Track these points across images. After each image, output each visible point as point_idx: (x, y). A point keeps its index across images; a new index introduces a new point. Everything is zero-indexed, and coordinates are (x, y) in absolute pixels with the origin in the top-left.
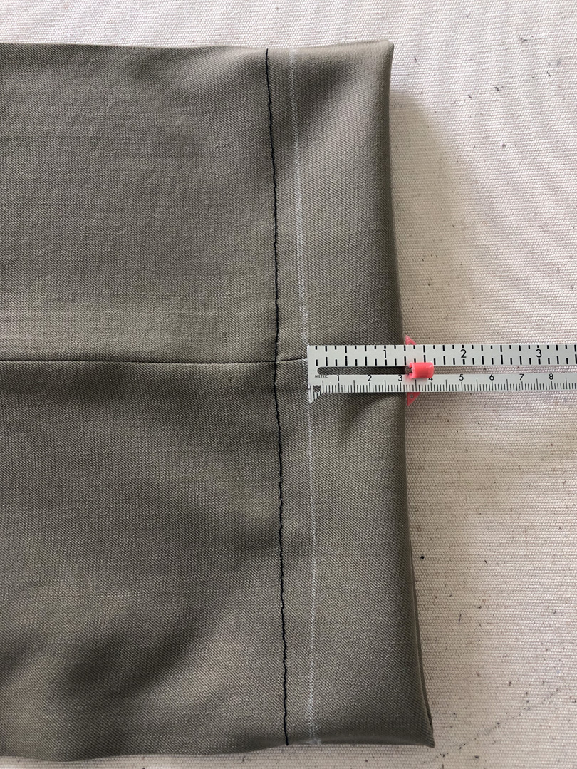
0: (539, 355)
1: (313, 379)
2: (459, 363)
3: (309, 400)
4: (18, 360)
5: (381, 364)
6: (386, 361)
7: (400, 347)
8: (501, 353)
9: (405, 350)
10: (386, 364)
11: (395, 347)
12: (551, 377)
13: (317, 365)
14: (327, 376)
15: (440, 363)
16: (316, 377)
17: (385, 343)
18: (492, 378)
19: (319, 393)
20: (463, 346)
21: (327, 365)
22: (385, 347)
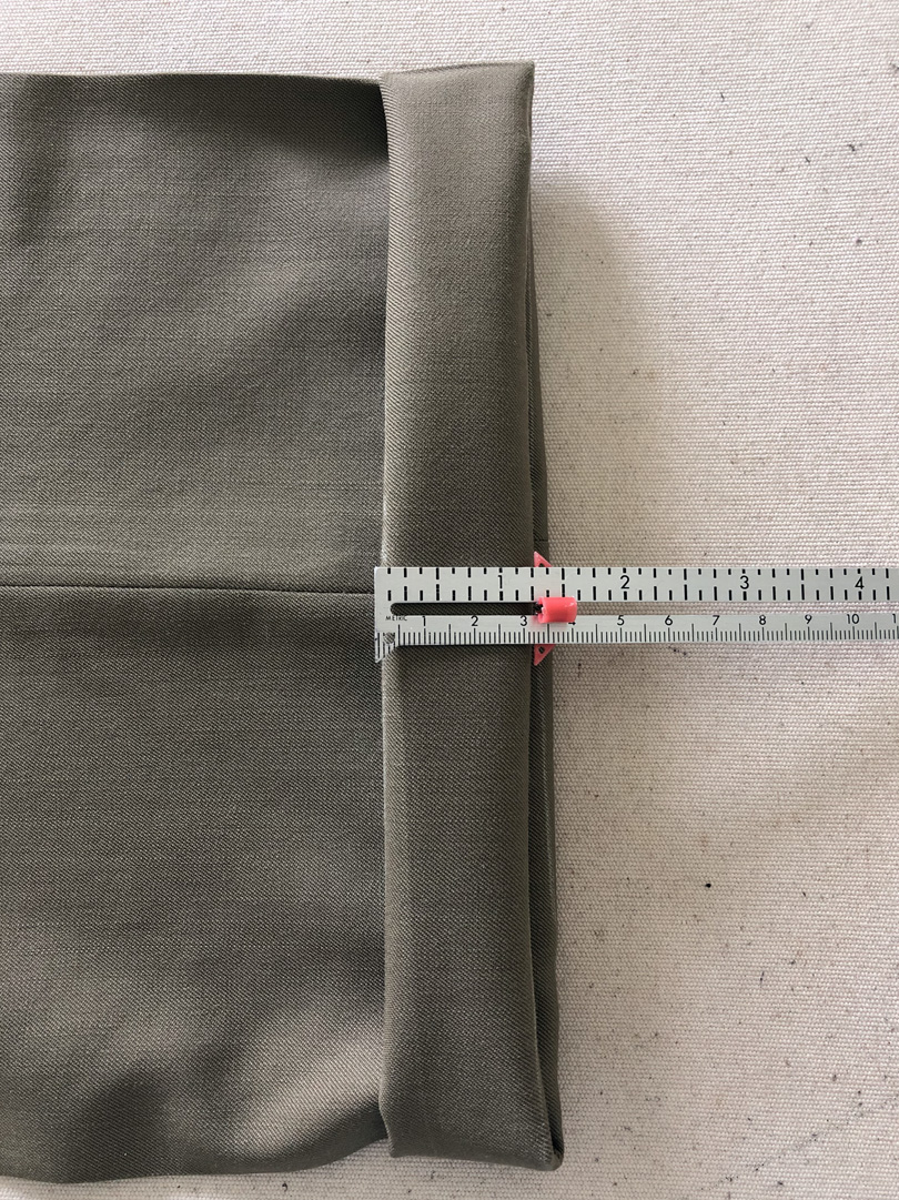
0: (745, 585)
1: (384, 622)
2: (618, 597)
3: (376, 657)
4: (98, 586)
5: (493, 598)
6: (501, 593)
7: (525, 571)
8: (685, 582)
9: (532, 576)
10: (501, 599)
11: (517, 570)
12: (763, 620)
13: (390, 599)
14: (407, 617)
15: (587, 597)
16: (388, 618)
17: (501, 564)
18: (669, 622)
19: (392, 645)
20: (625, 571)
21: (406, 599)
22: (501, 571)
